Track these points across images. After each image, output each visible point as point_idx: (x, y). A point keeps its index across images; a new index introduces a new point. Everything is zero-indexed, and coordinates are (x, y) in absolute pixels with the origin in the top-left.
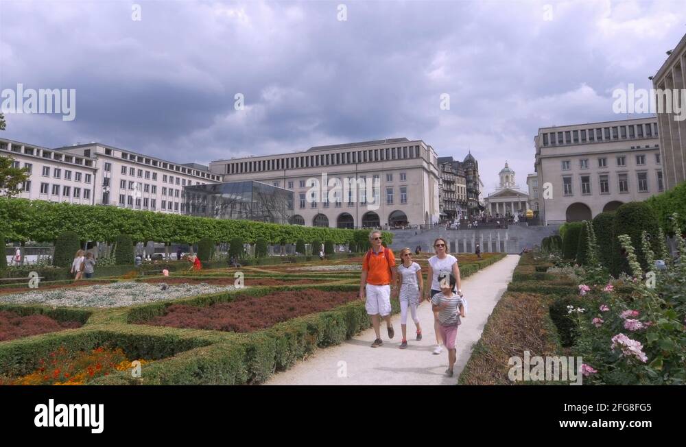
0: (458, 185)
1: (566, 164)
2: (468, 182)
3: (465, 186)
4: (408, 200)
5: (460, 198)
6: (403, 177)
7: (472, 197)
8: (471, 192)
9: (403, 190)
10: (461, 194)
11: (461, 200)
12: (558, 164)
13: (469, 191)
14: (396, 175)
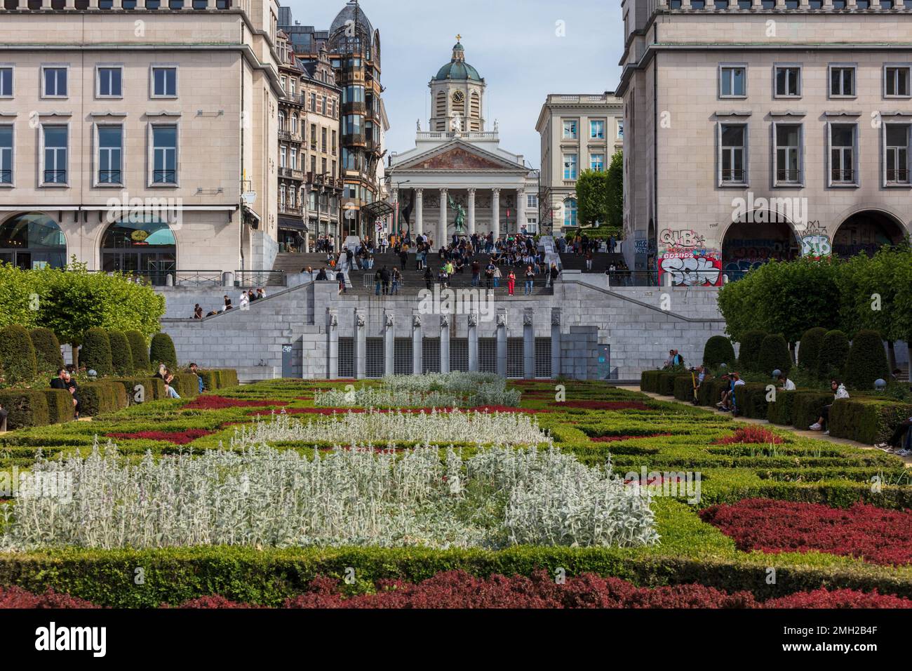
0: (312, 118)
1: (733, 82)
2: (346, 110)
3: (334, 125)
4: (181, 175)
5: (319, 171)
6: (165, 83)
7: (357, 168)
8: (355, 150)
9: (165, 134)
10: (325, 159)
11: (321, 178)
12: (705, 75)
13: (347, 142)
14: (136, 76)
